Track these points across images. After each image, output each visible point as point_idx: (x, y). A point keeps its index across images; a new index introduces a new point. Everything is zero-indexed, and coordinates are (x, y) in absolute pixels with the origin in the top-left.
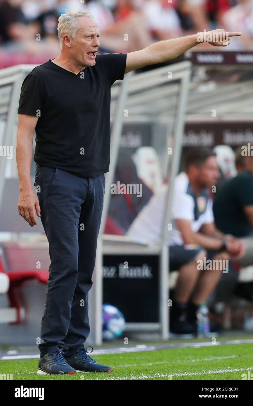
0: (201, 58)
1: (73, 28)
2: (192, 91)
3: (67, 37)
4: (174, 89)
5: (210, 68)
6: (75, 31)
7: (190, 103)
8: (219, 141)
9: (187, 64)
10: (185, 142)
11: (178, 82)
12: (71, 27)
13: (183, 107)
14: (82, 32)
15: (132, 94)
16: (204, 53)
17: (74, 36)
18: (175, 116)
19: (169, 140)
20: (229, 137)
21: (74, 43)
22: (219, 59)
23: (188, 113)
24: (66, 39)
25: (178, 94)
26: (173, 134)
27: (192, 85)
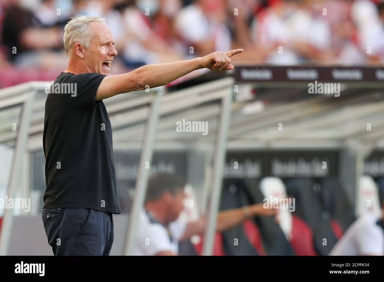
0: (246, 74)
1: (86, 36)
2: (235, 113)
3: (79, 45)
4: (214, 110)
5: (257, 85)
6: (88, 38)
7: (232, 127)
8: (267, 172)
9: (228, 81)
10: (227, 172)
11: (218, 102)
12: (82, 35)
13: (224, 132)
14: (98, 39)
15: (164, 116)
16: (250, 68)
17: (87, 45)
18: (215, 142)
19: (208, 172)
20: (278, 168)
21: (88, 53)
22: (267, 75)
23: (230, 139)
24: (78, 48)
25: (218, 117)
26: (213, 164)
27: (235, 106)
